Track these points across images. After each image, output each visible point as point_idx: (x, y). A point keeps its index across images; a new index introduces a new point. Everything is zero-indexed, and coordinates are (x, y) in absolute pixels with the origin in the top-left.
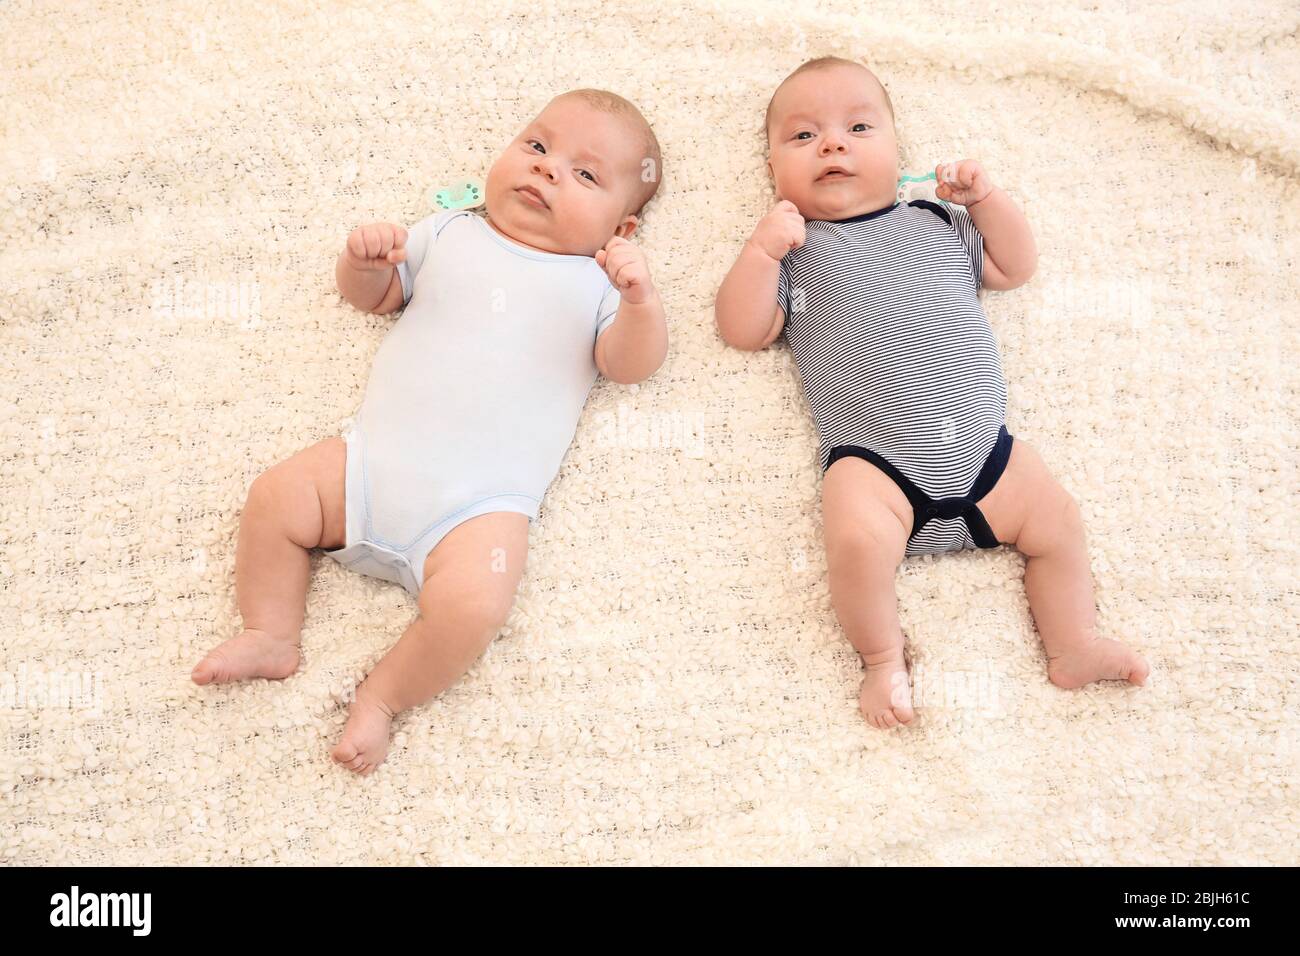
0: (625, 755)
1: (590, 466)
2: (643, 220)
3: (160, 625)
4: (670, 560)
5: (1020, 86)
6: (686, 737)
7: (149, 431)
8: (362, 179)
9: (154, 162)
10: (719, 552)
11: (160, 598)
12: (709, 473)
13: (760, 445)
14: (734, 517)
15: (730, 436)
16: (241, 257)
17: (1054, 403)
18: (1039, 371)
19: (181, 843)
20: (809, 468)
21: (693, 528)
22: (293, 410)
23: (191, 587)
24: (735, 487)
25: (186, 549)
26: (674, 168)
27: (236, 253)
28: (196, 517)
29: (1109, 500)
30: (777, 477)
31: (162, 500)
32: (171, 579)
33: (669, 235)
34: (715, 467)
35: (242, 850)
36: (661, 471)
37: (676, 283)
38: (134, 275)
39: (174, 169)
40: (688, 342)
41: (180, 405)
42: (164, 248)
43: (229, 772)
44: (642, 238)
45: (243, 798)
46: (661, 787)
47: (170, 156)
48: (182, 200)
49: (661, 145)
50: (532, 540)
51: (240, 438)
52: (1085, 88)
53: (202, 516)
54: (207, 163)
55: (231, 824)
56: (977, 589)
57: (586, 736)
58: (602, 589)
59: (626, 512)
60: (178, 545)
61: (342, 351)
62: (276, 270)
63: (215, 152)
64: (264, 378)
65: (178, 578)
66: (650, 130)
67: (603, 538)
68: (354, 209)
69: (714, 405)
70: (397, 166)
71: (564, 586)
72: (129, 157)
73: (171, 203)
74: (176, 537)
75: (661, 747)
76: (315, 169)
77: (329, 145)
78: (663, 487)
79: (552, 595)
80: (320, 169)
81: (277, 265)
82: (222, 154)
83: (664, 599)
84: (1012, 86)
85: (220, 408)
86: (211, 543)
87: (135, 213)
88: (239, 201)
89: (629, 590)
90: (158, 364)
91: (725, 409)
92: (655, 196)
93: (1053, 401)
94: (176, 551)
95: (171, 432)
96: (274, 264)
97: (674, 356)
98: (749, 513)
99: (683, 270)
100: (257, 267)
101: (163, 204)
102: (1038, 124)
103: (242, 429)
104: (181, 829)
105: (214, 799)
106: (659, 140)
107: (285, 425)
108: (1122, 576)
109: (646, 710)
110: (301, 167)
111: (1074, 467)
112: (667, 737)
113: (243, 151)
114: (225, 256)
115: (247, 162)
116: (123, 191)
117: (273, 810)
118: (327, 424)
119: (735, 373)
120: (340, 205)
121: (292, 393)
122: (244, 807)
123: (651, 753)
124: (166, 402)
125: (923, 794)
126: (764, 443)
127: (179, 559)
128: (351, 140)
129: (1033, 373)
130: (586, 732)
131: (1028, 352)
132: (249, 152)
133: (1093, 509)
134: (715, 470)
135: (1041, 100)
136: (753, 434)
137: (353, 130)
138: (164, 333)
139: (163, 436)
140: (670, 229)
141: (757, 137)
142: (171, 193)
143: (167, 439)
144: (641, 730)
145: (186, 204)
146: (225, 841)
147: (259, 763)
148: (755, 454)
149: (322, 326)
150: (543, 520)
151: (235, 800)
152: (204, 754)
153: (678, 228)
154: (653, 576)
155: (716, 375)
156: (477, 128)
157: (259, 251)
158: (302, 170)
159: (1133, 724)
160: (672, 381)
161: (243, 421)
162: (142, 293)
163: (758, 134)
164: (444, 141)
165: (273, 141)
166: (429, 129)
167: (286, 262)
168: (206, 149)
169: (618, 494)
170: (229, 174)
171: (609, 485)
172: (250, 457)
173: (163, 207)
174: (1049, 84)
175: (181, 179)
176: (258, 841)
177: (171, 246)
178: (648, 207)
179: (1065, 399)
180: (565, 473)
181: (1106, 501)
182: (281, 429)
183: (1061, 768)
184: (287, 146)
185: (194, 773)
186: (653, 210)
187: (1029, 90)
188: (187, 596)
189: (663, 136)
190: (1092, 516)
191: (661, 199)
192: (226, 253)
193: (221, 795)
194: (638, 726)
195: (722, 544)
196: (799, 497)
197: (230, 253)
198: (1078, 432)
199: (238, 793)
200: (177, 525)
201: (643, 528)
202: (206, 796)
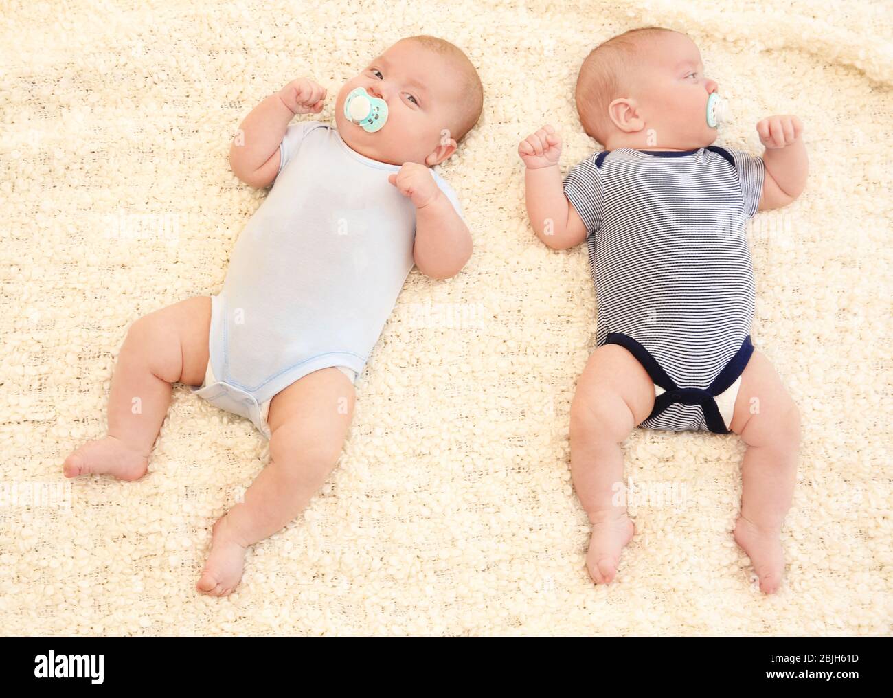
0: (411, 581)
1: (408, 337)
2: (465, 145)
3: (60, 441)
4: (464, 415)
5: (777, 58)
6: (458, 565)
7: (61, 284)
8: (244, 96)
9: (82, 71)
10: (504, 411)
11: (60, 420)
12: (503, 348)
13: (545, 327)
14: (519, 382)
15: (522, 319)
16: (144, 151)
17: (788, 316)
18: (778, 289)
19: (57, 616)
20: (583, 348)
21: (485, 390)
22: (176, 276)
23: (85, 414)
24: (522, 358)
25: (84, 382)
26: (493, 103)
27: (141, 148)
28: (93, 357)
29: (826, 397)
30: (557, 353)
31: (67, 341)
32: (70, 405)
33: (486, 158)
34: (507, 343)
35: (104, 629)
36: (465, 345)
37: (489, 197)
38: (59, 160)
39: (98, 77)
40: (495, 244)
41: (88, 266)
42: (85, 139)
43: (99, 564)
44: (463, 159)
45: (108, 586)
46: (443, 606)
47: (95, 67)
48: (102, 103)
49: (483, 84)
50: (358, 392)
51: (132, 296)
52: (830, 62)
53: (98, 357)
54: (123, 75)
55: (98, 607)
56: (706, 461)
57: (377, 563)
58: (407, 437)
59: (434, 376)
60: (77, 378)
61: (219, 232)
62: (172, 164)
63: (130, 66)
64: (155, 249)
65: (75, 405)
66: (476, 72)
67: (414, 395)
68: (236, 120)
69: (512, 295)
70: (273, 88)
71: (379, 431)
72: (63, 66)
73: (93, 104)
74: (76, 372)
75: (439, 573)
76: (208, 86)
77: (220, 67)
78: (466, 357)
79: (368, 439)
80: (212, 85)
81: (172, 159)
82: (135, 68)
83: (454, 448)
84: (772, 57)
85: (118, 270)
86: (104, 379)
87: (64, 110)
88: (146, 107)
89: (428, 438)
90: (72, 230)
91: (520, 298)
92: (476, 126)
93: (787, 314)
94: (76, 382)
95: (79, 286)
96: (170, 158)
97: (482, 254)
98: (531, 379)
99: (495, 187)
100: (156, 160)
101: (87, 105)
102: (791, 89)
103: (135, 288)
104: (57, 605)
105: (84, 584)
106: (482, 80)
107: (168, 288)
108: (833, 460)
109: (423, 544)
110: (197, 83)
111: (800, 369)
112: (443, 565)
113: (152, 67)
114: (132, 150)
115: (155, 76)
116: (57, 92)
117: (132, 602)
118: (202, 289)
119: (530, 270)
120: (226, 115)
121: (177, 262)
122: (108, 594)
123: (432, 578)
124: (77, 262)
125: (659, 621)
126: (549, 326)
127: (77, 390)
128: (238, 64)
129: (773, 289)
130: (377, 560)
131: (769, 272)
132: (156, 68)
133: (812, 404)
134: (507, 346)
135: (794, 70)
136: (541, 319)
137: (240, 57)
138: (80, 207)
139: (73, 289)
140: (487, 153)
141: (561, 82)
142: (94, 97)
143: (75, 291)
144: (421, 560)
145: (105, 106)
146: (91, 619)
147: (122, 559)
148: (541, 333)
149: (204, 211)
150: (368, 378)
151: (101, 586)
152: (81, 546)
153: (493, 152)
154: (448, 429)
155: (515, 272)
156: (339, 62)
157: (159, 148)
158: (198, 85)
159: (835, 580)
160: (480, 274)
161: (136, 282)
162: (65, 174)
163: (562, 80)
164: (311, 70)
165: (177, 62)
166: (300, 60)
167: (180, 156)
168: (123, 63)
169: (429, 361)
170: (140, 84)
171: (423, 353)
172: (139, 311)
173: (86, 107)
174: (802, 57)
175: (102, 86)
176: (118, 625)
177: (90, 139)
178: (470, 135)
179: (797, 312)
180: (388, 341)
181: (823, 398)
182: (166, 290)
183: (775, 610)
184: (187, 66)
185: (71, 561)
186: (474, 137)
187: (785, 61)
188: (81, 420)
189: (486, 78)
190: (811, 410)
191: (481, 129)
192: (134, 147)
193: (91, 581)
194: (418, 557)
195: (507, 404)
196: (574, 370)
197: (136, 147)
198: (806, 340)
199: (105, 582)
200: (78, 362)
201: (446, 389)
202: (79, 581)
